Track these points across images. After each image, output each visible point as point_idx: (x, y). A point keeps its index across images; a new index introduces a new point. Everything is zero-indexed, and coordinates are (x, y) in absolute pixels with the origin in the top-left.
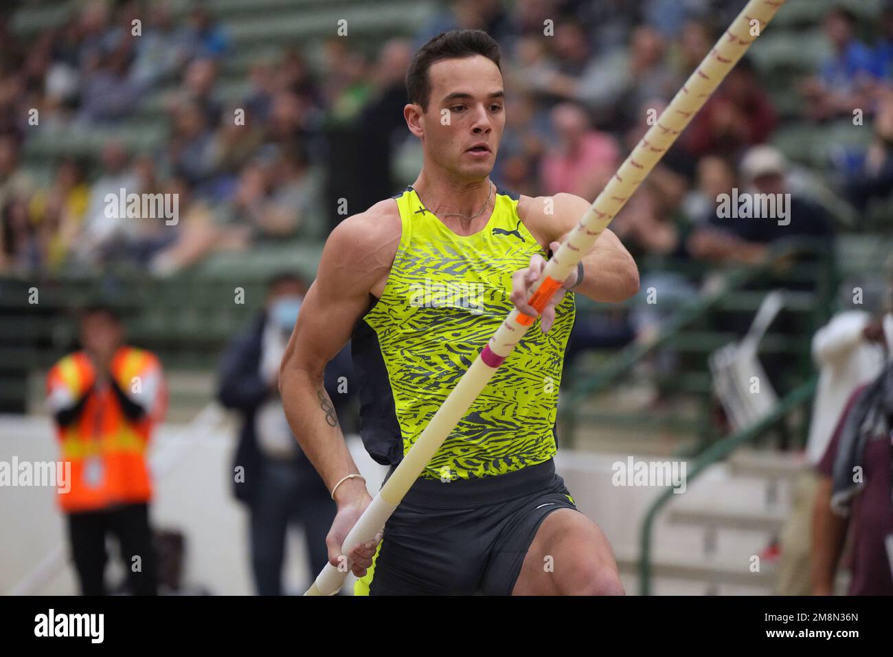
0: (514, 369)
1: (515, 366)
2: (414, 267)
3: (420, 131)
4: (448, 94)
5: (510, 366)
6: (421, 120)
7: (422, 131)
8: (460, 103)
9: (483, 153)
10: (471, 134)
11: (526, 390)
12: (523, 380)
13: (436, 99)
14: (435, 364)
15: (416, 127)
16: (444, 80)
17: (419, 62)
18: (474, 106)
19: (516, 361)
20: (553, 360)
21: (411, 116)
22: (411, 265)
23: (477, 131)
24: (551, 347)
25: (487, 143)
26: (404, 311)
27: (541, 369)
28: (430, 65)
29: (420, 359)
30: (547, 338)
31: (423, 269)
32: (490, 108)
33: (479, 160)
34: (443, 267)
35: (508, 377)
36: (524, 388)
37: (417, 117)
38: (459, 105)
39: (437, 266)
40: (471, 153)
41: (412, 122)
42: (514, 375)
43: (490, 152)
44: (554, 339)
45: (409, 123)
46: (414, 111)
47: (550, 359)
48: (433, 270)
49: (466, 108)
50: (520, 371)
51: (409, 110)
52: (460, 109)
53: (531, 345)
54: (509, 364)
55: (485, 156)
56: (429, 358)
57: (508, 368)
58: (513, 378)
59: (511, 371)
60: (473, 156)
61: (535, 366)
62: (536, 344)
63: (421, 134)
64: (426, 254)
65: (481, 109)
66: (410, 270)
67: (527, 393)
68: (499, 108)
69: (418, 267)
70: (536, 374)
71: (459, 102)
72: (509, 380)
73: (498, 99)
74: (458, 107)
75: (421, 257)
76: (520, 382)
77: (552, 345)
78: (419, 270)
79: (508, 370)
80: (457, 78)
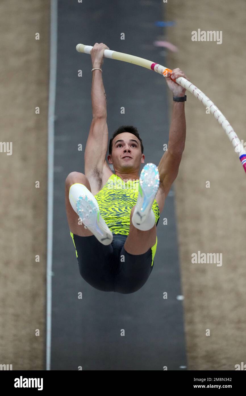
14: (109, 211)
23: (125, 152)
29: (105, 209)
32: (132, 146)
49: (123, 146)
56: (108, 209)
65: (127, 145)
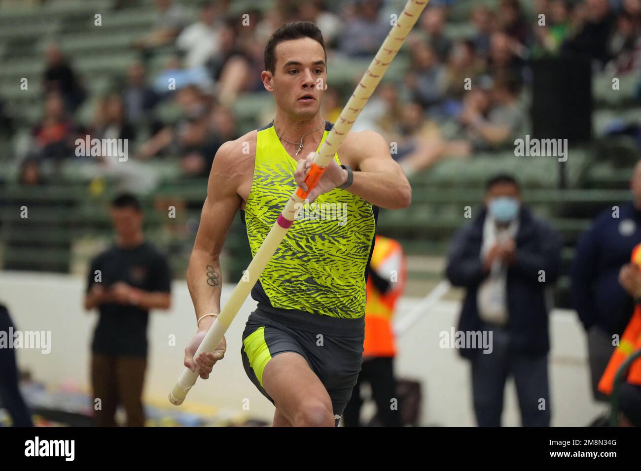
0: (329, 254)
1: (329, 253)
2: (267, 181)
3: (271, 88)
4: (287, 62)
5: (325, 252)
6: (272, 81)
7: (272, 88)
8: (295, 68)
9: (309, 100)
10: (302, 89)
11: (338, 268)
12: (335, 262)
13: (280, 67)
15: (268, 86)
16: (284, 54)
17: (269, 43)
18: (303, 70)
19: (330, 249)
20: (359, 247)
21: (266, 78)
22: (265, 180)
23: (305, 86)
24: (356, 239)
25: (312, 94)
26: (259, 210)
27: (348, 254)
28: (276, 45)
30: (353, 233)
31: (272, 183)
32: (315, 71)
33: (307, 105)
34: (286, 181)
35: (324, 260)
36: (336, 266)
37: (269, 79)
38: (294, 69)
39: (282, 181)
40: (301, 100)
41: (267, 83)
42: (328, 258)
43: (315, 99)
44: (359, 233)
45: (265, 83)
46: (267, 75)
47: (355, 247)
48: (279, 183)
49: (298, 72)
50: (333, 255)
51: (264, 75)
52: (295, 72)
53: (340, 239)
54: (325, 251)
55: (311, 102)
57: (324, 253)
58: (328, 260)
59: (326, 256)
60: (303, 102)
61: (344, 253)
62: (343, 238)
63: (272, 90)
64: (275, 172)
65: (308, 71)
66: (264, 183)
67: (338, 270)
68: (321, 71)
69: (269, 181)
70: (345, 257)
71: (293, 68)
72: (325, 262)
73: (319, 65)
74: (293, 71)
75: (272, 174)
76: (333, 263)
77: (357, 237)
78: (270, 183)
79: (324, 255)
80: (292, 52)
